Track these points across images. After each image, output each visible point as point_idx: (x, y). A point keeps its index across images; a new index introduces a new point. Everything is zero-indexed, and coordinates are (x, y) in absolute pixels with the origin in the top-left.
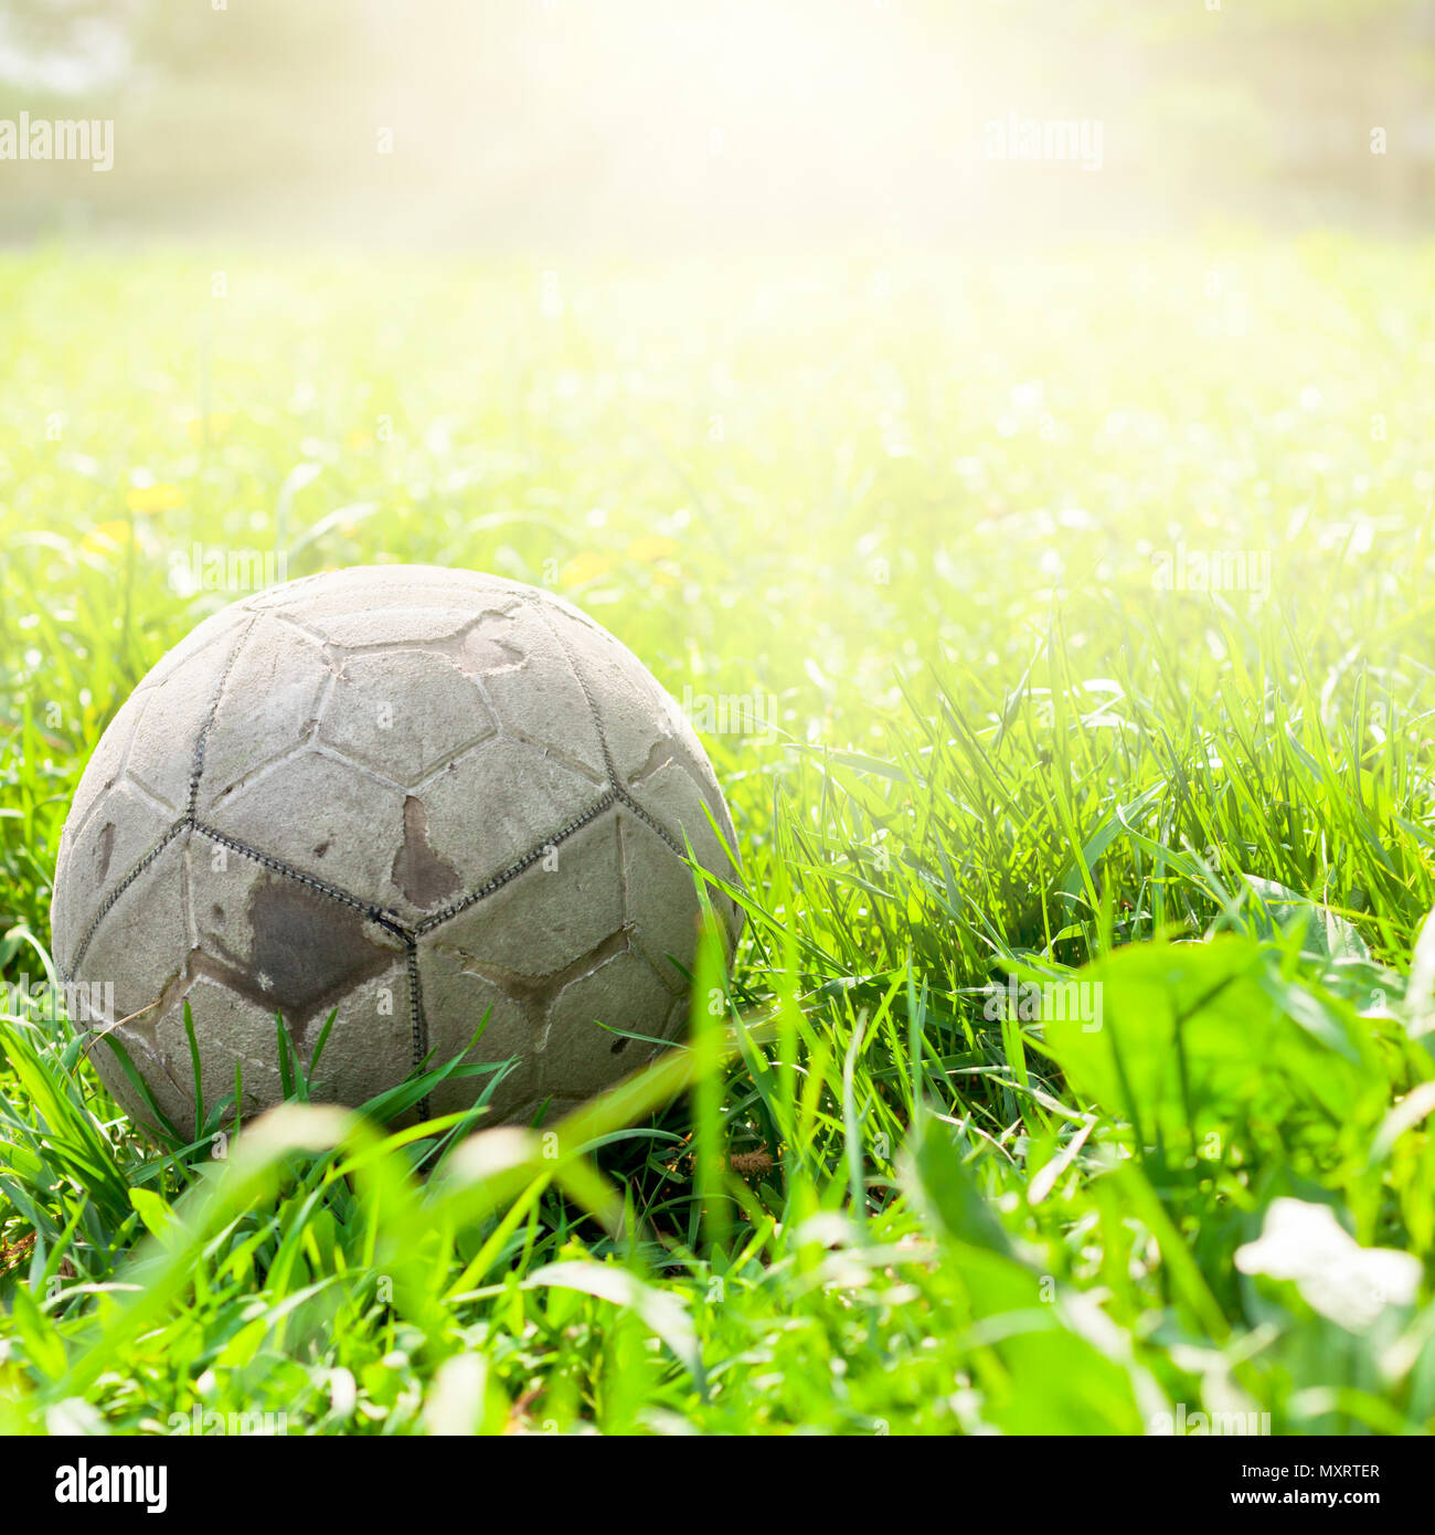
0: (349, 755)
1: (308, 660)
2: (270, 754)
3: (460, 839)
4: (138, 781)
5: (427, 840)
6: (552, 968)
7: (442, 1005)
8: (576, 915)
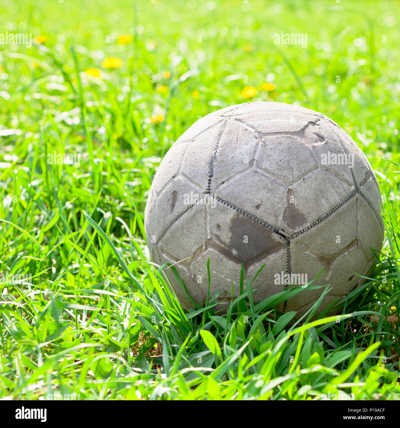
0: (267, 173)
1: (249, 137)
2: (238, 171)
3: (307, 205)
4: (187, 177)
5: (295, 205)
6: (334, 252)
7: (297, 263)
8: (343, 233)
